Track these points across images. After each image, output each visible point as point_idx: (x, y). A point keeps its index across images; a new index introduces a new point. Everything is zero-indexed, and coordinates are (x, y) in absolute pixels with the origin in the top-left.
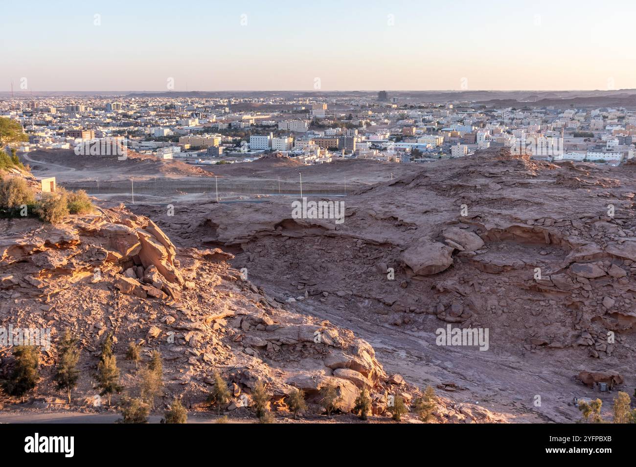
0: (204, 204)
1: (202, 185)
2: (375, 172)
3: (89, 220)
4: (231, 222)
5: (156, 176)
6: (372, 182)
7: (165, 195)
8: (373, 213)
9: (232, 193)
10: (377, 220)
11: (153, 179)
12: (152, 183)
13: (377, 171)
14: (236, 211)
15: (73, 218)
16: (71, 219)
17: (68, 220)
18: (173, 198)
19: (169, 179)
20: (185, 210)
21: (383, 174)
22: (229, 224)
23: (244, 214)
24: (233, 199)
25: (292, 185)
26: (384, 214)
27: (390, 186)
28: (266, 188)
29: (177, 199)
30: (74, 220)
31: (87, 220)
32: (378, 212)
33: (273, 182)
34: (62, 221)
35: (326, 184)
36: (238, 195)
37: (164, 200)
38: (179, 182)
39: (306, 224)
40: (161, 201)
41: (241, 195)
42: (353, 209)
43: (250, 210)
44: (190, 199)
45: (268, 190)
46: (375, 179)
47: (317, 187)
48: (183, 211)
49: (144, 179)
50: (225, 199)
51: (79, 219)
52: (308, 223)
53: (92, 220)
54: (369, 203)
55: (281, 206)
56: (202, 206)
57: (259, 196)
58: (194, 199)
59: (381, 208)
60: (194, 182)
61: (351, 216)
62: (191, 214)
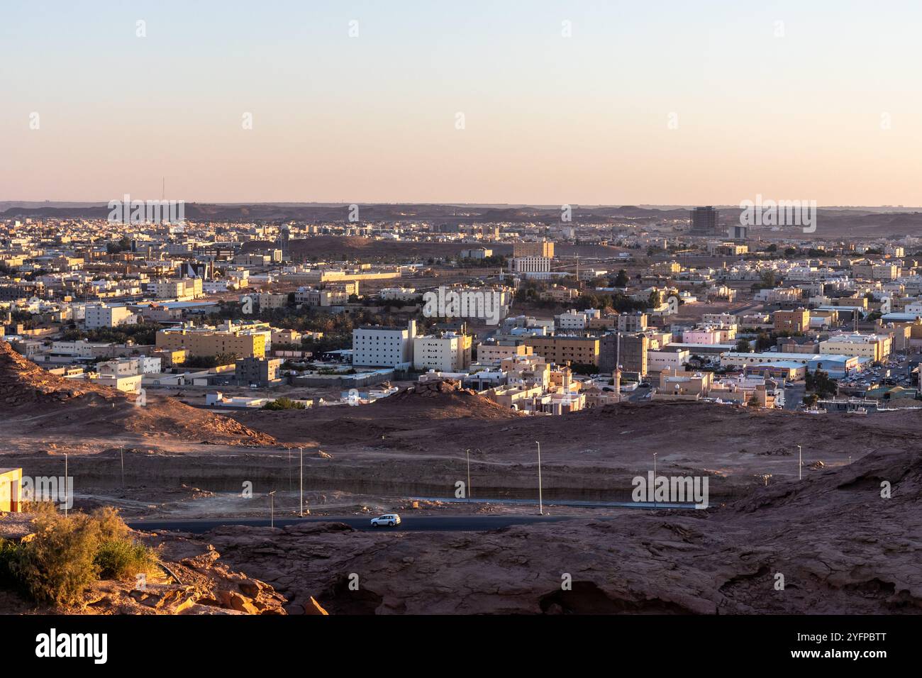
0: (316, 532)
1: (248, 468)
2: (731, 440)
3: (151, 595)
4: (416, 587)
5: (120, 443)
6: (727, 467)
7: (152, 498)
8: (820, 569)
9: (338, 494)
10: (834, 588)
11: (111, 451)
12: (108, 462)
13: (736, 436)
14: (427, 557)
15: (108, 591)
16: (104, 595)
17: (97, 598)
18: (175, 506)
19: (155, 449)
20: (272, 550)
21: (752, 443)
22: (412, 595)
23: (449, 565)
24: (344, 511)
25: (501, 472)
26: (853, 574)
27: (840, 488)
28: (428, 479)
29: (186, 508)
30: (110, 596)
31: (145, 597)
32: (835, 567)
33: (448, 463)
34: (81, 599)
35: (598, 470)
36: (355, 499)
37: (152, 511)
38: (185, 461)
39: (632, 599)
40: (143, 513)
41: (363, 499)
42: (761, 557)
43: (467, 554)
44: (223, 510)
45: (433, 486)
46: (734, 457)
47: (573, 480)
48: (264, 554)
49: (85, 451)
50: (321, 511)
51: (123, 593)
52: (637, 595)
53: (158, 598)
54: (800, 538)
55: (555, 544)
56: (314, 538)
57: (416, 505)
58: (232, 510)
59: (839, 554)
60: (226, 460)
61: (756, 575)
62: (288, 563)
